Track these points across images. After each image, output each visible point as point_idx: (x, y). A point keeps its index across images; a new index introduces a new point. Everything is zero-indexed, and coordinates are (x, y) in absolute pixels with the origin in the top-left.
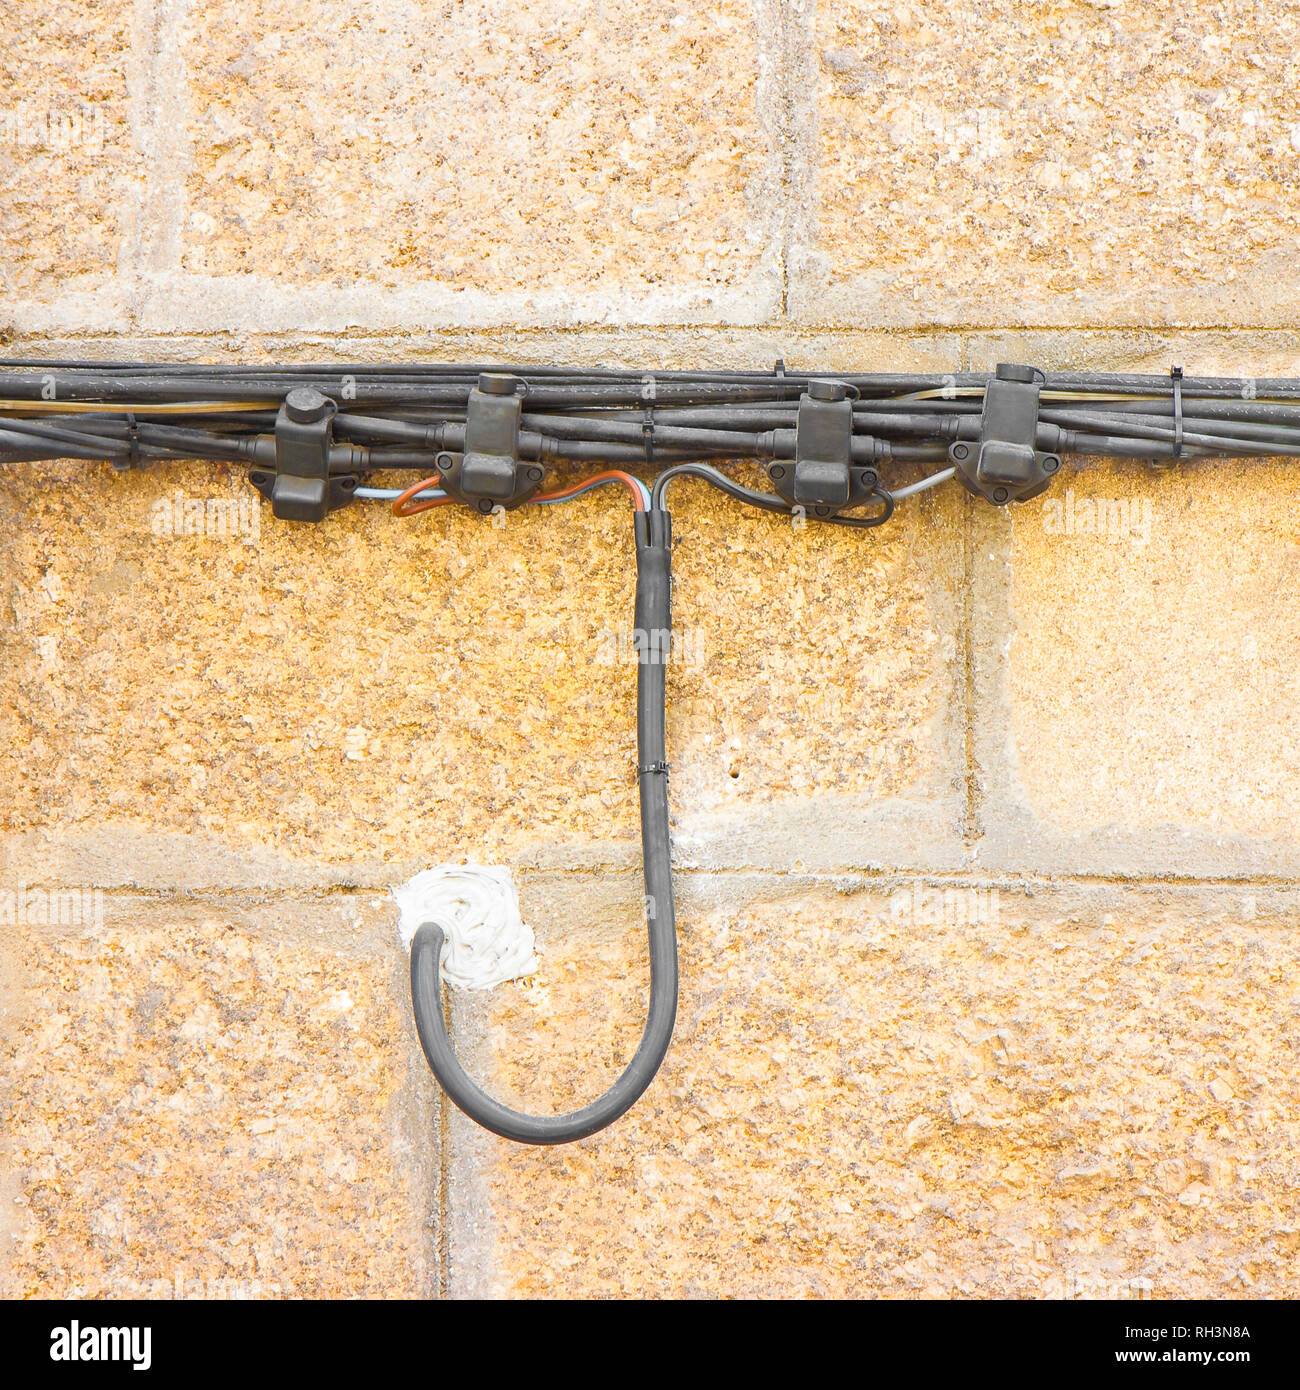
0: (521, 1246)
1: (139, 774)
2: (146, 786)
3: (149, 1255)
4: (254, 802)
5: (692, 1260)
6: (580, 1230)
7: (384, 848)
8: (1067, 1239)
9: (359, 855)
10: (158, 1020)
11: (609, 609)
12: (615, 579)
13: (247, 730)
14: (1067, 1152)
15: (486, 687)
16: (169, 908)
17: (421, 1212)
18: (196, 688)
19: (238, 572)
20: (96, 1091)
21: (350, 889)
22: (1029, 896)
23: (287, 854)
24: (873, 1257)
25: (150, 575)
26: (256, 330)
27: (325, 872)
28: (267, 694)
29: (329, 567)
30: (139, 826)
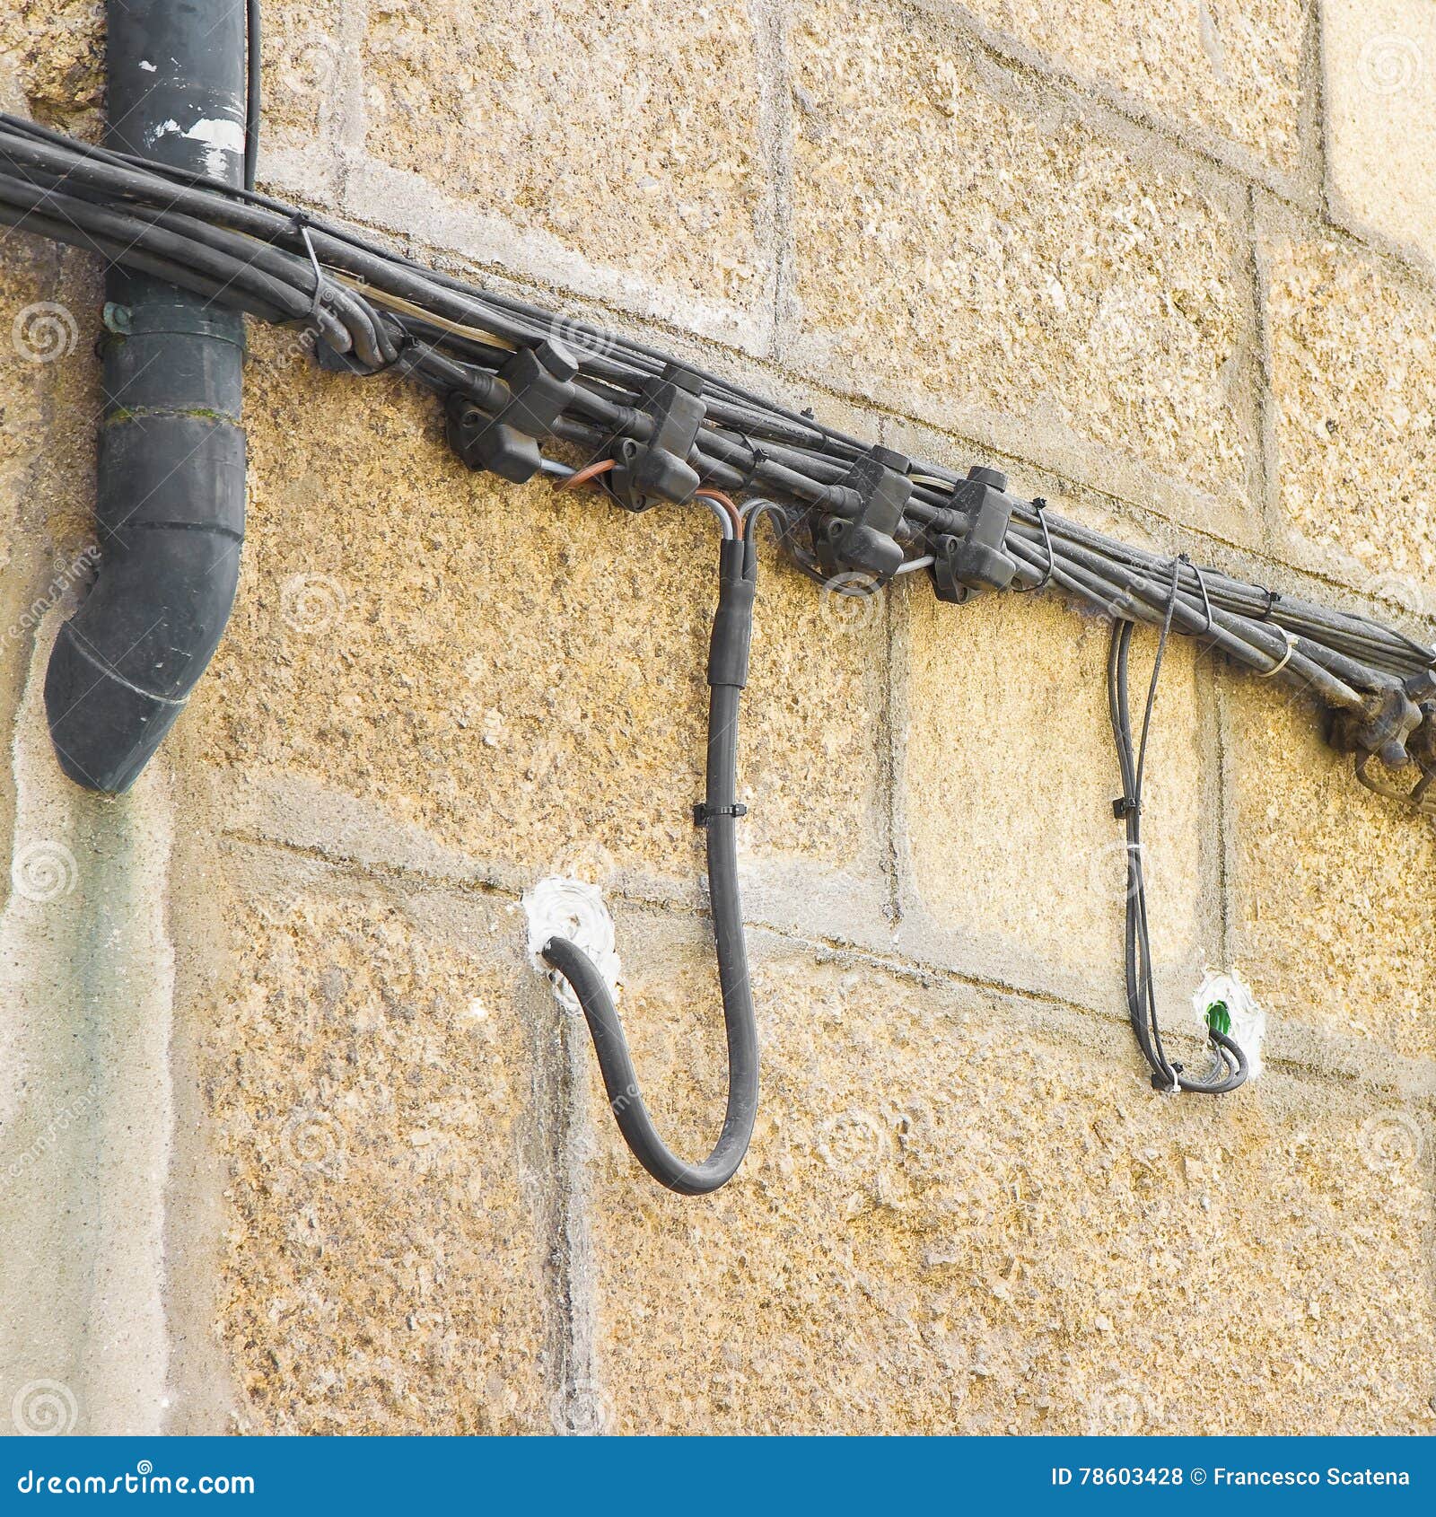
0: (613, 1293)
1: (316, 719)
2: (322, 735)
3: (333, 1269)
4: (412, 774)
5: (726, 1321)
6: (650, 1281)
7: (516, 849)
8: (931, 1323)
9: (494, 852)
10: (339, 1005)
11: (669, 629)
12: (672, 598)
13: (405, 691)
14: (928, 1238)
15: (585, 690)
16: (348, 880)
17: (544, 1250)
18: (367, 632)
19: (406, 512)
20: (289, 1078)
21: (488, 887)
22: (925, 986)
23: (439, 838)
24: (834, 1330)
25: (335, 493)
26: (428, 242)
27: (468, 866)
28: (423, 654)
29: (471, 526)
30: (315, 780)
